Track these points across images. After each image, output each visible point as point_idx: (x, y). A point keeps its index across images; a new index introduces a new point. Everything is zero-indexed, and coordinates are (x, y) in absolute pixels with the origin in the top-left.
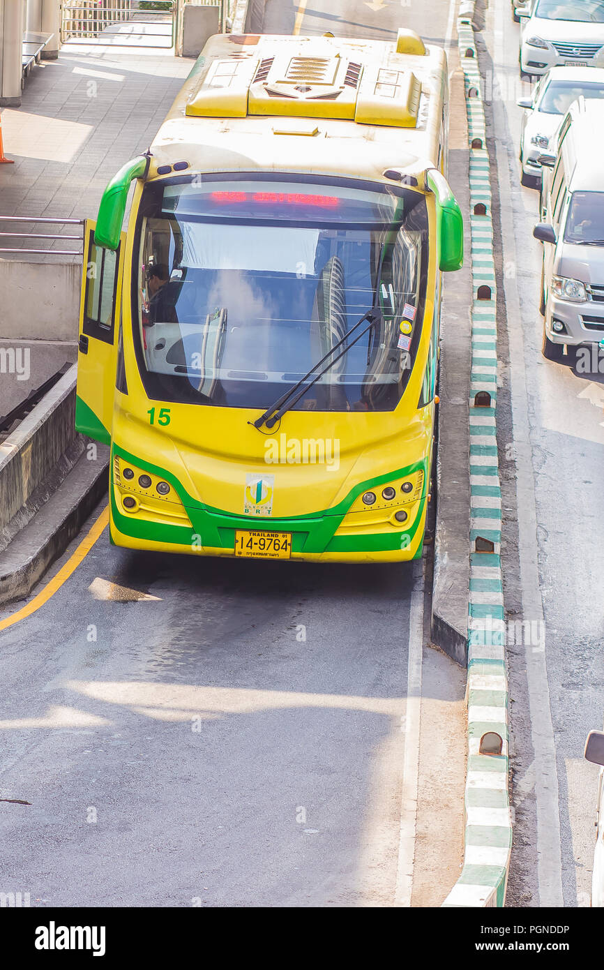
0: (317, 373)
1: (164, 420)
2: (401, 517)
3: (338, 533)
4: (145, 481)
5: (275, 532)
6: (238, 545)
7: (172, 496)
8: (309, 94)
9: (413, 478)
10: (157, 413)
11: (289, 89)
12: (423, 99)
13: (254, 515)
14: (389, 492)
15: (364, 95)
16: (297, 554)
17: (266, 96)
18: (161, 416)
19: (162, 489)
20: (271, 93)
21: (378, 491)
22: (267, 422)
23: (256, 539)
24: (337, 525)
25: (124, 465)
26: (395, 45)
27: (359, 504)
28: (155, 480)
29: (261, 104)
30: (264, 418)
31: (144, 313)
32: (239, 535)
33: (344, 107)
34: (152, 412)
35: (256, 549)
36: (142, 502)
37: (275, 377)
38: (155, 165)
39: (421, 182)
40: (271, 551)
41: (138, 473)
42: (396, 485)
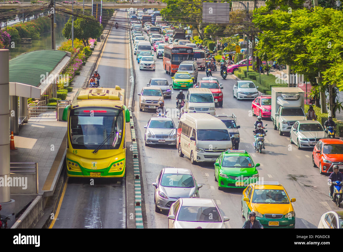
0: (104, 143)
1: (76, 152)
2: (121, 169)
3: (109, 172)
4: (73, 164)
5: (97, 172)
6: (91, 175)
7: (78, 166)
8: (100, 95)
9: (122, 162)
10: (75, 151)
11: (96, 94)
12: (121, 96)
13: (93, 169)
14: (118, 164)
15: (110, 95)
16: (102, 176)
17: (92, 95)
18: (75, 152)
19: (76, 165)
20: (93, 95)
21: (116, 164)
22: (95, 152)
23: (94, 174)
24: (109, 171)
25: (69, 161)
26: (115, 89)
27: (113, 166)
28: (75, 164)
29: (91, 97)
30: (95, 151)
31: (71, 133)
32: (91, 173)
33: (106, 97)
34: (74, 151)
35: (94, 176)
36: (73, 168)
37: (96, 144)
38: (72, 106)
39: (122, 108)
40: (97, 176)
41: (72, 163)
42: (119, 163)
